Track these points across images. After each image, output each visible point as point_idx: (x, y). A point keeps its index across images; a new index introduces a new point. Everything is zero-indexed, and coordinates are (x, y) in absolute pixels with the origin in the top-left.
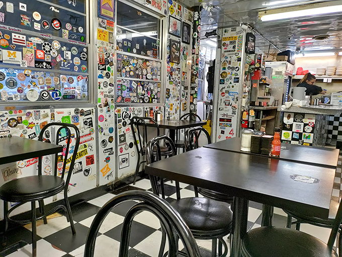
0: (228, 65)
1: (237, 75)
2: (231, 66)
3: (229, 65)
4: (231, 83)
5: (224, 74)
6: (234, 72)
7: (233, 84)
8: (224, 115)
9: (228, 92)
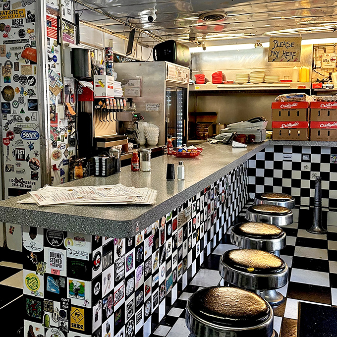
0: (13, 73)
1: (33, 94)
2: (19, 73)
3: (17, 73)
4: (22, 111)
5: (8, 93)
6: (27, 87)
7: (28, 113)
8: (17, 181)
9: (18, 130)
